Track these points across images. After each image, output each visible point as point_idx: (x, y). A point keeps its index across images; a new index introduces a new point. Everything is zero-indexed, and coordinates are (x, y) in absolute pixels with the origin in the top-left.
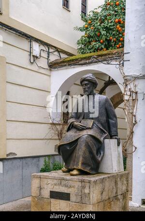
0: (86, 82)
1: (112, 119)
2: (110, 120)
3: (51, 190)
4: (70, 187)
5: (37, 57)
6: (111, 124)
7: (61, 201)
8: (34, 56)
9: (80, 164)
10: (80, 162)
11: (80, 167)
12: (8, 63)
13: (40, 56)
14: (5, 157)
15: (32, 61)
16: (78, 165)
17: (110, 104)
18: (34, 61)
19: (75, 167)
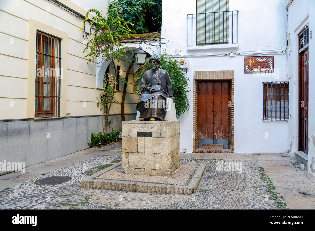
0: (154, 61)
1: (169, 85)
2: (168, 86)
3: (138, 131)
4: (152, 128)
5: (88, 34)
6: (169, 89)
7: (145, 137)
8: (86, 33)
9: (156, 114)
10: (156, 113)
11: (156, 116)
12: (69, 38)
13: (91, 33)
14: (65, 116)
15: (85, 37)
16: (155, 114)
17: (168, 75)
18: (86, 36)
19: (152, 116)
